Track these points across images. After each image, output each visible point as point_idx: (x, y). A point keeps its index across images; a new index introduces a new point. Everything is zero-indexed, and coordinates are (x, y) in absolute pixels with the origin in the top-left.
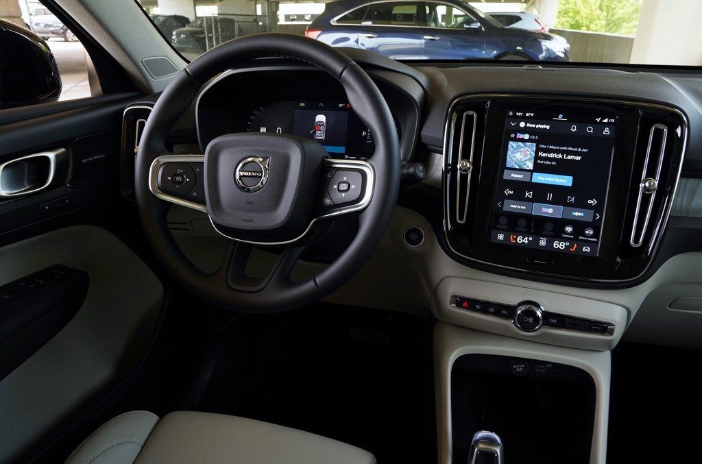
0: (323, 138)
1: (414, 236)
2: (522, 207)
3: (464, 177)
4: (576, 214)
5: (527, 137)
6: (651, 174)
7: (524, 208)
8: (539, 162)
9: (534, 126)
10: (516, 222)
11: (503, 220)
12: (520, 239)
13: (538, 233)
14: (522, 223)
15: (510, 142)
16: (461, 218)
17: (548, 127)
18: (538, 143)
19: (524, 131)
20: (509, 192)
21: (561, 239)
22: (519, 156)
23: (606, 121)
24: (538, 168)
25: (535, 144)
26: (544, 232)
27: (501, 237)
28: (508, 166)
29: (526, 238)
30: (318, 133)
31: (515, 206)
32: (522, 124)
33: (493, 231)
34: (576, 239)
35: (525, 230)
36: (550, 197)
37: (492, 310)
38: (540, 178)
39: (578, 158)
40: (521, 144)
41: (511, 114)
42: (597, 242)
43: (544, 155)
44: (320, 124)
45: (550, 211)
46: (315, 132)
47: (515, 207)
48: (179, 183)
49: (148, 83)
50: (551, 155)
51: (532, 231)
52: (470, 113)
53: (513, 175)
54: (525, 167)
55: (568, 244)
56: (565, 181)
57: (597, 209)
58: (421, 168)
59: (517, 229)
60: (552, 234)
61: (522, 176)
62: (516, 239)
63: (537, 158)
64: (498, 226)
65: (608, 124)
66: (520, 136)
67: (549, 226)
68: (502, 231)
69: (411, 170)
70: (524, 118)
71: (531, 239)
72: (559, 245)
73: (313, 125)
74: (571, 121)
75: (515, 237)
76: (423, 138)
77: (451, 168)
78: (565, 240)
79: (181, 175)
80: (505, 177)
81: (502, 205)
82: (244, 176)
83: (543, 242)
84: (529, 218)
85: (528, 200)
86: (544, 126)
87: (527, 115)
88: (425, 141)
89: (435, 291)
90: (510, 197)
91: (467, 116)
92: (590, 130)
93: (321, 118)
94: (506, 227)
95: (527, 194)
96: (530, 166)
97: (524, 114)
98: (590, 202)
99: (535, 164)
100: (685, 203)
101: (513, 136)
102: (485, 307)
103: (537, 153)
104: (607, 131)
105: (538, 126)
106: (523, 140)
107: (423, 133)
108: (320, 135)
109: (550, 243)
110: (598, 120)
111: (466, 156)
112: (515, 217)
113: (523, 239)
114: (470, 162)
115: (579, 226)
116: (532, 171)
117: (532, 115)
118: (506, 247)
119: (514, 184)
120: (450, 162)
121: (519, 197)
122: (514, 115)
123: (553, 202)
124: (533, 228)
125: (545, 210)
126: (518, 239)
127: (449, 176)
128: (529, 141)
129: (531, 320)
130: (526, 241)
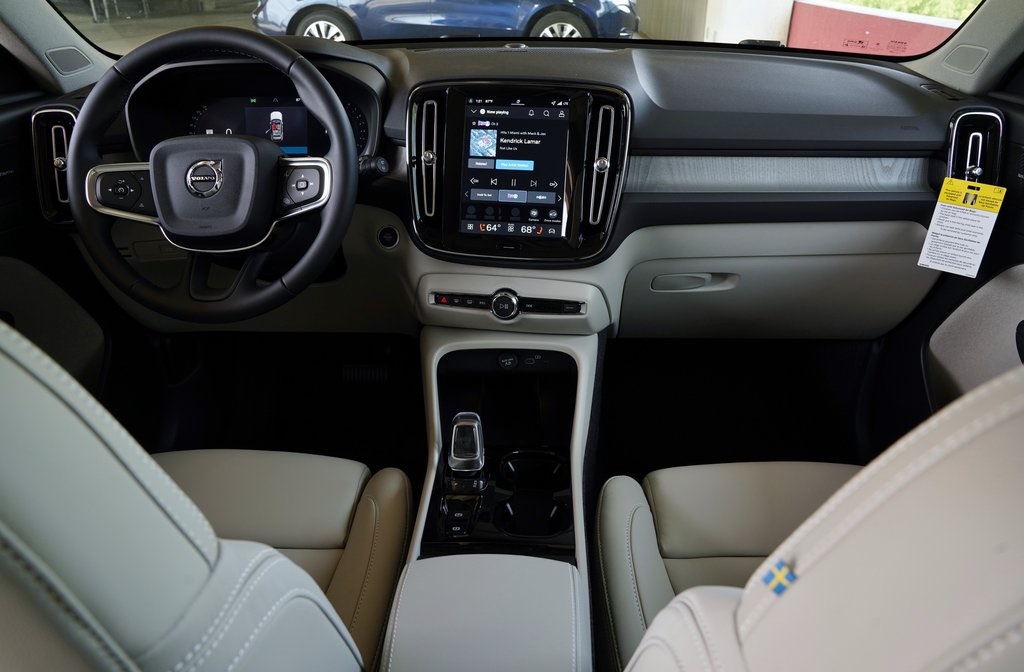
0: (281, 138)
1: (388, 237)
2: (489, 195)
3: (429, 169)
4: (540, 197)
5: (487, 124)
6: (603, 154)
7: (491, 195)
8: (501, 148)
9: (493, 112)
10: (483, 211)
11: (471, 210)
12: (489, 228)
13: (505, 220)
14: (490, 211)
15: (472, 130)
16: (430, 211)
17: (507, 113)
18: (498, 129)
19: (485, 118)
20: (475, 181)
21: (528, 223)
22: (481, 144)
23: (560, 104)
24: (501, 155)
25: (496, 131)
26: (511, 218)
27: (470, 227)
28: (472, 154)
29: (495, 225)
30: (275, 132)
31: (481, 195)
32: (482, 111)
33: (463, 222)
34: (541, 222)
35: (493, 218)
36: (514, 183)
37: (470, 302)
38: (503, 164)
39: (537, 142)
40: (482, 131)
41: (471, 101)
42: (561, 224)
43: (505, 141)
44: (277, 122)
45: (515, 196)
46: (271, 132)
48: (121, 194)
49: (56, 81)
50: (512, 141)
51: (500, 218)
52: (429, 102)
53: (477, 164)
54: (488, 155)
55: (534, 228)
56: (527, 165)
57: (559, 191)
58: (382, 162)
59: (486, 217)
60: (519, 219)
61: (485, 164)
62: (485, 228)
63: (499, 144)
64: (468, 216)
65: (562, 106)
66: (481, 123)
67: (515, 212)
68: (471, 220)
69: (373, 165)
70: (483, 105)
71: (499, 226)
72: (527, 230)
73: (269, 124)
74: (529, 105)
75: (484, 225)
76: (386, 131)
77: (416, 160)
78: (532, 224)
79: (123, 186)
80: (470, 166)
81: (469, 194)
82: (196, 181)
83: (511, 228)
84: (496, 205)
85: (493, 187)
86: (504, 112)
87: (486, 101)
88: (389, 134)
89: (416, 294)
90: (476, 186)
91: (427, 105)
92: (547, 113)
93: (276, 115)
94: (475, 217)
95: (492, 182)
96: (493, 153)
97: (484, 101)
98: (552, 184)
99: (498, 151)
100: (639, 180)
101: (474, 123)
102: (465, 300)
103: (498, 140)
104: (562, 114)
105: (498, 112)
106: (484, 128)
107: (386, 126)
108: (278, 134)
109: (517, 229)
110: (553, 103)
111: (429, 147)
112: (482, 205)
113: (492, 227)
114: (432, 153)
115: (544, 209)
116: (495, 158)
117: (491, 101)
118: (477, 236)
119: (479, 172)
120: (414, 154)
121: (484, 185)
122: (474, 103)
123: (517, 188)
124: (500, 215)
125: (510, 196)
127: (414, 169)
128: (490, 127)
129: (506, 307)
130: (495, 228)
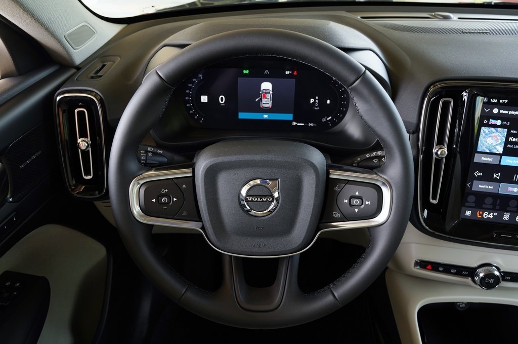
0: (270, 105)
2: (490, 187)
3: (439, 162)
5: (499, 122)
7: (492, 187)
8: (509, 146)
9: (507, 112)
10: (482, 201)
11: (471, 199)
12: (486, 215)
13: (504, 209)
14: (489, 201)
15: (483, 128)
16: (434, 199)
18: (509, 128)
19: (496, 117)
20: (478, 174)
22: (490, 140)
24: (507, 152)
25: (506, 130)
26: (508, 209)
27: (468, 213)
28: (479, 150)
29: (492, 214)
30: (264, 101)
32: (496, 111)
33: (463, 208)
35: (491, 207)
36: (516, 177)
37: (453, 271)
38: (508, 161)
40: (492, 129)
41: (486, 100)
43: (514, 140)
44: (266, 92)
45: (516, 190)
46: (261, 100)
47: (483, 187)
48: (165, 204)
51: (498, 207)
52: (447, 99)
53: (483, 158)
54: (495, 151)
59: (484, 206)
60: (515, 209)
61: (491, 160)
62: (482, 215)
63: (507, 142)
64: (467, 204)
66: (492, 122)
67: (513, 203)
68: (469, 208)
70: (498, 105)
71: (496, 214)
73: (257, 92)
75: (481, 213)
79: (166, 195)
80: (476, 160)
81: (471, 185)
83: (506, 217)
84: (495, 196)
85: (496, 180)
86: (517, 113)
87: (501, 101)
90: (479, 179)
91: (444, 102)
93: (267, 86)
94: (474, 205)
95: (495, 175)
96: (500, 150)
97: (498, 101)
99: (505, 148)
101: (485, 121)
102: (448, 269)
103: (507, 138)
105: (510, 112)
106: (495, 126)
108: (267, 102)
109: (513, 218)
112: (482, 195)
113: (488, 215)
114: (446, 149)
116: (501, 155)
117: (506, 101)
118: (473, 222)
119: (483, 167)
121: (487, 178)
122: (489, 102)
124: (498, 205)
126: (484, 215)
128: (501, 126)
129: (492, 281)
130: (491, 216)
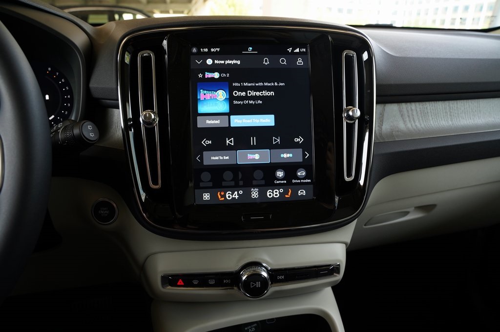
1: (104, 212)
2: (225, 158)
7: (227, 158)
8: (235, 102)
9: (223, 62)
10: (221, 177)
11: (206, 176)
12: (229, 196)
13: (248, 184)
14: (228, 175)
16: (155, 183)
17: (239, 62)
18: (230, 81)
19: (212, 69)
20: (207, 142)
21: (274, 186)
23: (297, 50)
24: (235, 110)
26: (254, 183)
27: (206, 197)
29: (236, 192)
32: (209, 62)
33: (197, 191)
34: (289, 184)
35: (233, 184)
36: (253, 141)
37: (212, 282)
38: (238, 121)
41: (194, 50)
43: (239, 94)
47: (217, 158)
51: (241, 183)
52: (144, 53)
53: (208, 122)
55: (282, 190)
56: (266, 120)
57: (305, 147)
58: (90, 127)
59: (224, 184)
60: (263, 182)
61: (218, 122)
62: (224, 196)
63: (231, 99)
64: (202, 185)
65: (300, 54)
66: (208, 75)
67: (259, 174)
68: (206, 189)
69: (76, 131)
70: (210, 55)
71: (241, 192)
72: (273, 194)
75: (223, 194)
76: (93, 91)
77: (132, 123)
78: (279, 186)
80: (199, 126)
81: (201, 158)
83: (255, 194)
84: (235, 168)
85: (230, 148)
86: (234, 61)
87: (212, 50)
88: (95, 94)
90: (209, 148)
91: (142, 58)
92: (283, 61)
94: (211, 184)
95: (228, 142)
97: (210, 50)
98: (297, 140)
99: (232, 106)
101: (200, 76)
102: (204, 280)
103: (230, 94)
104: (300, 62)
105: (228, 62)
106: (213, 80)
107: (92, 85)
109: (262, 194)
110: (290, 50)
112: (219, 170)
113: (232, 195)
115: (291, 169)
116: (229, 115)
117: (218, 49)
118: (216, 207)
119: (211, 132)
120: (130, 115)
121: (219, 146)
122: (199, 53)
123: (259, 146)
124: (241, 180)
126: (227, 196)
127: (131, 133)
128: (220, 80)
130: (236, 195)
